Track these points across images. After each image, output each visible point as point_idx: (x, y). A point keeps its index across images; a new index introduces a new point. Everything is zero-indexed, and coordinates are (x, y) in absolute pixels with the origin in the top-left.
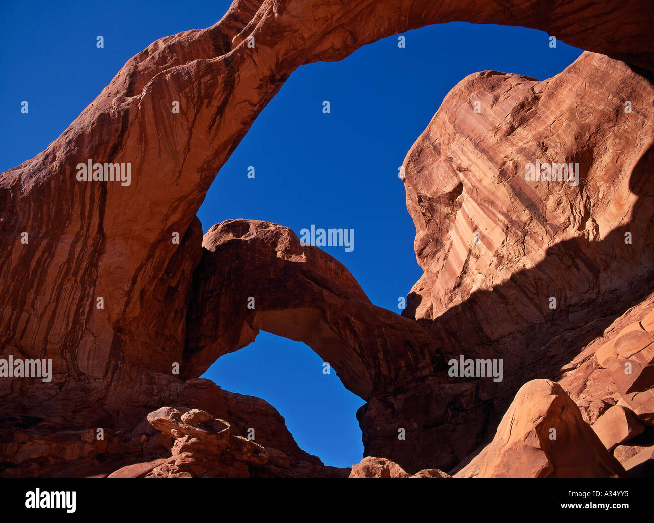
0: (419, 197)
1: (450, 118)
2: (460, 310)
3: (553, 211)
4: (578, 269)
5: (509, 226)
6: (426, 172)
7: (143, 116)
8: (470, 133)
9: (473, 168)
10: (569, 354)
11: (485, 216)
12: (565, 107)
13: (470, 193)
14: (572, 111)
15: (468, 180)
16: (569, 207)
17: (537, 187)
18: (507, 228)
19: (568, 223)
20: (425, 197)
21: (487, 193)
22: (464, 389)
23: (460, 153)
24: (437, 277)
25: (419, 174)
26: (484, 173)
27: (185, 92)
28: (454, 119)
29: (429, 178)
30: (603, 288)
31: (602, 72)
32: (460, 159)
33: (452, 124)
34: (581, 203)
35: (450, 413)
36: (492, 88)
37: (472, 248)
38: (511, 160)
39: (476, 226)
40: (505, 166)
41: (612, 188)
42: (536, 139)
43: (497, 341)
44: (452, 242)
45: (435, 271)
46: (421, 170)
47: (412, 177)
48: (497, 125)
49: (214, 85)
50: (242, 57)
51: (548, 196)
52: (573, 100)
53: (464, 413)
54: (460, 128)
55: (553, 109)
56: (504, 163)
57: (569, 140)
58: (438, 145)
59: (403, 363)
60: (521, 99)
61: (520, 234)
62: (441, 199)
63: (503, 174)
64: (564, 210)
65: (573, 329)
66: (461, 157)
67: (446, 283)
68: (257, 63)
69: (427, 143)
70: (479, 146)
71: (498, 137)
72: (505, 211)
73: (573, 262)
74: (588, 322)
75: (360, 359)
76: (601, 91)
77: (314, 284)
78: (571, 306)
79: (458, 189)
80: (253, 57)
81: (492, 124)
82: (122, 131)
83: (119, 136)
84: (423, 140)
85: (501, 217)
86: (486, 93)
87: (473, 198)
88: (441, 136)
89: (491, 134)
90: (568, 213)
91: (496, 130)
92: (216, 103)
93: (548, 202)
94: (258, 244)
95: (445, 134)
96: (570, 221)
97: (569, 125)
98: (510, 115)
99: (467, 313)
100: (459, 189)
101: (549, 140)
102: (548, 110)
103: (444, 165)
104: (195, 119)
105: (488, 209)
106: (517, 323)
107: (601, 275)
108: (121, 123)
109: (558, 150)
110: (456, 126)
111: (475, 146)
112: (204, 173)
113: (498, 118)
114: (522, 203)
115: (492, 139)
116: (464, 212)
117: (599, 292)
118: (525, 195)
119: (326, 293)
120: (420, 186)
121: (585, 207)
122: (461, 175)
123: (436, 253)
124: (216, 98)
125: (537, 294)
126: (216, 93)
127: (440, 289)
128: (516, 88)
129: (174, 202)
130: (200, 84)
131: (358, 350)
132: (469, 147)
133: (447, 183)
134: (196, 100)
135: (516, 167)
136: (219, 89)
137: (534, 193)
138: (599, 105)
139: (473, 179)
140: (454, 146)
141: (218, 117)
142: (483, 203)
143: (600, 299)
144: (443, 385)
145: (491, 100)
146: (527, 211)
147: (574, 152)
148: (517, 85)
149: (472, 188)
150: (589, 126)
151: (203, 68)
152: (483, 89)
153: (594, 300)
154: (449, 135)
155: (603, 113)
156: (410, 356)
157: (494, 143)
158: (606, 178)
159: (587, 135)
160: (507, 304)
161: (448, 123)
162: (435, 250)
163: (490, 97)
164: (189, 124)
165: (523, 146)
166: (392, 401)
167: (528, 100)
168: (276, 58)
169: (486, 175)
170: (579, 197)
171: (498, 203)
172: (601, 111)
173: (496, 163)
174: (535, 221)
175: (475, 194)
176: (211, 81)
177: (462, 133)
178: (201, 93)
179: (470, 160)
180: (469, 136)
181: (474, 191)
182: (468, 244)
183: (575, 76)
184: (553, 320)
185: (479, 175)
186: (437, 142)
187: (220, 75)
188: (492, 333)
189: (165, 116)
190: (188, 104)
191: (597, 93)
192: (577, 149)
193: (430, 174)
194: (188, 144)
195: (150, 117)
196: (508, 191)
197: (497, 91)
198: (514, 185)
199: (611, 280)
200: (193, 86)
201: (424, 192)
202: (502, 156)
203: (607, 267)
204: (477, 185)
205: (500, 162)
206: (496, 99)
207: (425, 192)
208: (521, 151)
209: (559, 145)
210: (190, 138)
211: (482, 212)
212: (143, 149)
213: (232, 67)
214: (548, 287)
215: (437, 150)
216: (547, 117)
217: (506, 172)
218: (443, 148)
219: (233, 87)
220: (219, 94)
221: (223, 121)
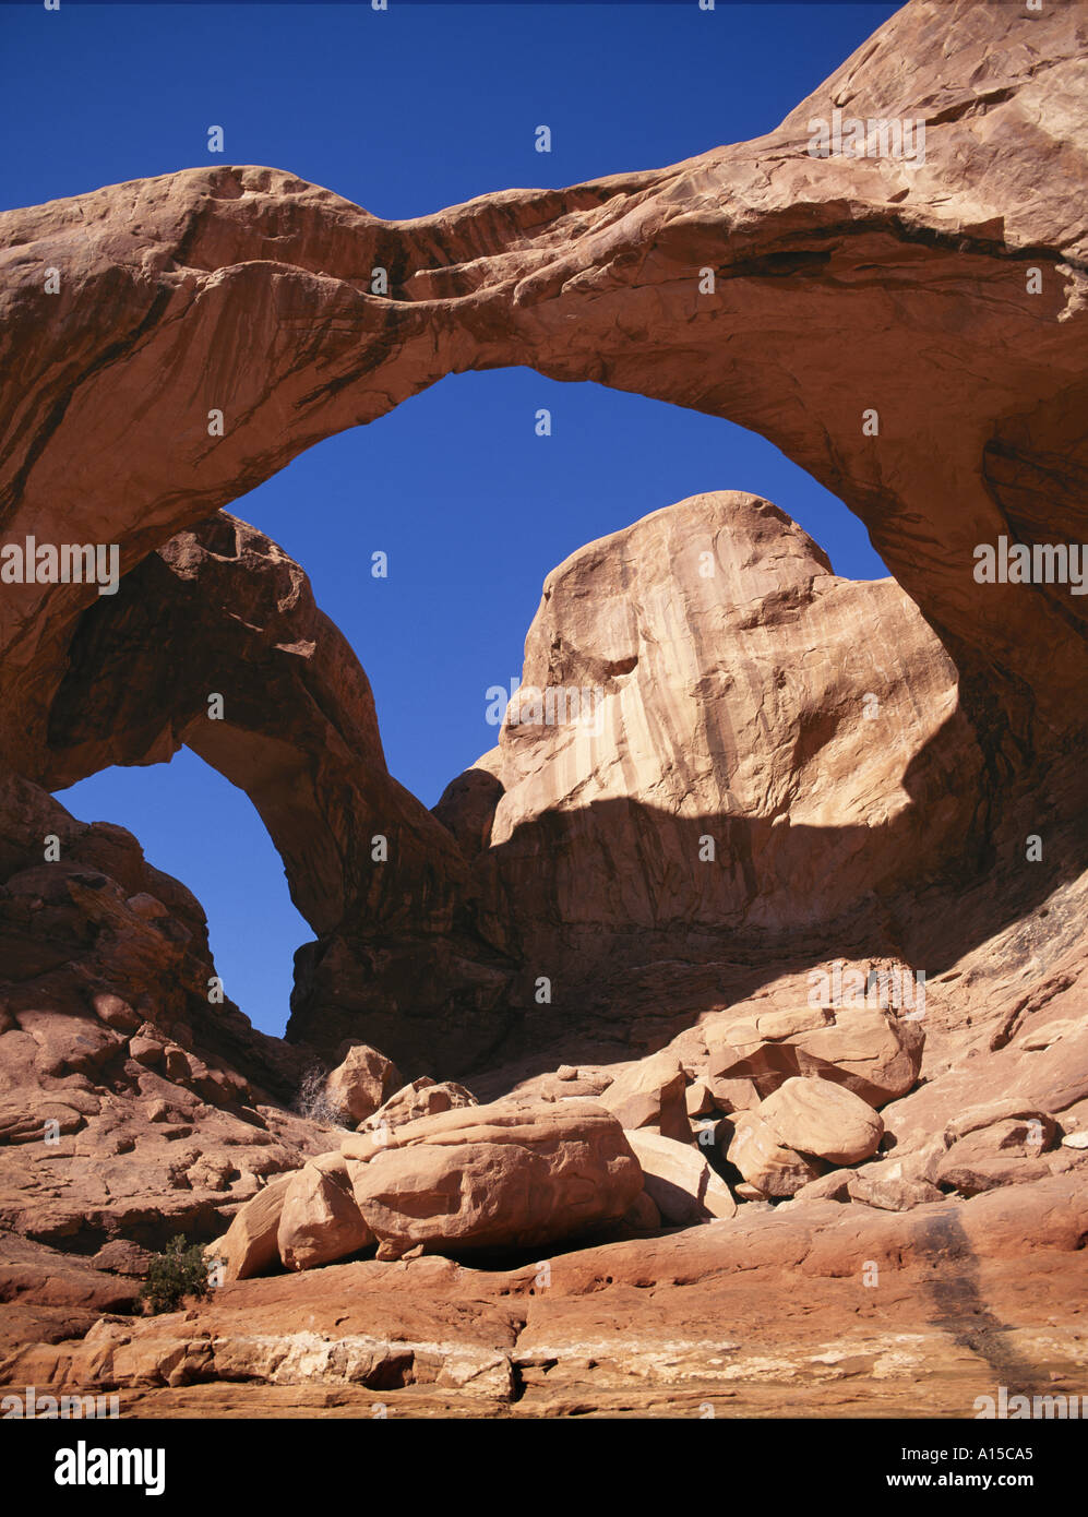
0: (559, 640)
1: (672, 542)
2: (535, 854)
3: (744, 779)
4: (733, 877)
5: (674, 767)
6: (589, 604)
7: (195, 321)
8: (691, 589)
9: (667, 648)
10: (667, 994)
11: (647, 732)
12: (838, 638)
13: (644, 682)
14: (843, 650)
15: (650, 660)
16: (767, 784)
17: (740, 732)
18: (670, 768)
19: (754, 806)
20: (568, 645)
21: (667, 701)
22: (489, 977)
23: (659, 609)
24: (522, 779)
25: (577, 600)
26: (679, 666)
27: (292, 325)
28: (679, 548)
29: (590, 617)
30: (750, 918)
31: (906, 621)
32: (654, 619)
33: (671, 553)
34: (786, 786)
35: (452, 1005)
36: (759, 537)
37: (602, 769)
38: (728, 672)
39: (626, 739)
40: (714, 676)
41: (832, 788)
42: (776, 660)
43: (571, 925)
44: (573, 738)
45: (524, 769)
46: (584, 595)
47: (563, 599)
48: (735, 603)
49: (350, 342)
50: (423, 324)
51: (749, 753)
52: (852, 635)
53: (472, 1014)
54: (680, 569)
55: (823, 629)
56: (715, 671)
57: (817, 690)
58: (631, 571)
59: (408, 901)
60: (789, 586)
61: (683, 786)
62: (591, 662)
63: (704, 686)
64: (759, 784)
65: (687, 961)
66: (658, 619)
67: (533, 799)
68: (440, 349)
69: (615, 556)
70: (694, 618)
71: (726, 622)
72: (680, 742)
73: (733, 864)
74: (709, 961)
75: (341, 866)
76: (891, 647)
77: (316, 706)
78: (698, 922)
79: (626, 665)
80: (440, 337)
81: (729, 596)
82: (141, 327)
83: (131, 334)
84: (613, 547)
85: (669, 748)
86: (747, 539)
87: (643, 695)
88: (644, 560)
89: (720, 611)
90: (761, 792)
91: (731, 610)
92: (335, 371)
93: (744, 762)
94: (239, 579)
95: (651, 563)
96: (758, 805)
97: (828, 668)
98: (760, 601)
99: (544, 863)
100: (628, 665)
101: (793, 673)
102: (815, 625)
103: (624, 611)
104: (285, 377)
105: (657, 723)
106: (612, 912)
107: (757, 899)
108: (147, 311)
109: (796, 695)
110: (676, 562)
111: (688, 615)
112: (251, 469)
113: (742, 593)
114: (709, 745)
115: (717, 620)
116: (617, 704)
117: (743, 921)
118: (720, 735)
119: (330, 730)
120: (568, 622)
121: (787, 794)
122: (643, 644)
123: (538, 739)
124: (341, 363)
125: (662, 885)
126: (345, 356)
127: (519, 803)
128: (792, 560)
129: (173, 492)
130: (326, 326)
131: (345, 851)
132: (678, 611)
133: (614, 644)
134: (306, 348)
135: (728, 687)
136: (355, 352)
137: (733, 738)
138: (879, 664)
139: (659, 665)
140: (657, 592)
141: (328, 392)
142: (653, 709)
143: (739, 931)
144: (457, 959)
145: (748, 556)
146: (709, 759)
147: (814, 711)
148: (795, 556)
149: (649, 678)
150: (852, 685)
151: (347, 303)
152: (745, 530)
153: (731, 930)
154: (658, 569)
155: (877, 679)
156: (424, 893)
157: (717, 628)
158: (833, 769)
159: (843, 697)
160: (611, 878)
161: (667, 549)
162: (539, 734)
163: (749, 549)
164: (271, 381)
165: (754, 661)
166: (370, 954)
167: (797, 593)
168: (474, 358)
169: (680, 672)
170: (787, 777)
171: (675, 724)
172: (876, 674)
173: (703, 662)
174: (713, 778)
175: (649, 689)
176: (349, 333)
177: (679, 579)
178: (320, 343)
179: (669, 631)
180: (686, 592)
181: (649, 684)
182: (599, 758)
183: (874, 602)
184: (666, 931)
185: (670, 664)
186: (633, 564)
187: (369, 332)
188: (569, 910)
189: (236, 342)
190: (287, 346)
191: (885, 646)
192: (820, 708)
193: (595, 612)
194: (252, 412)
195: (206, 329)
196: (699, 715)
197: (764, 547)
198: (713, 712)
199: (765, 913)
200: (312, 322)
201: (569, 636)
202: (718, 657)
203: (770, 893)
204: (660, 678)
205: (710, 666)
206: (755, 560)
207: (573, 637)
208: (748, 666)
209: (802, 688)
210: (259, 405)
211: (644, 722)
212: (165, 376)
213: (397, 331)
214: (682, 882)
215: (625, 577)
216: (808, 636)
217: (711, 685)
218: (637, 582)
219: (379, 362)
220: (349, 359)
221: (329, 402)
